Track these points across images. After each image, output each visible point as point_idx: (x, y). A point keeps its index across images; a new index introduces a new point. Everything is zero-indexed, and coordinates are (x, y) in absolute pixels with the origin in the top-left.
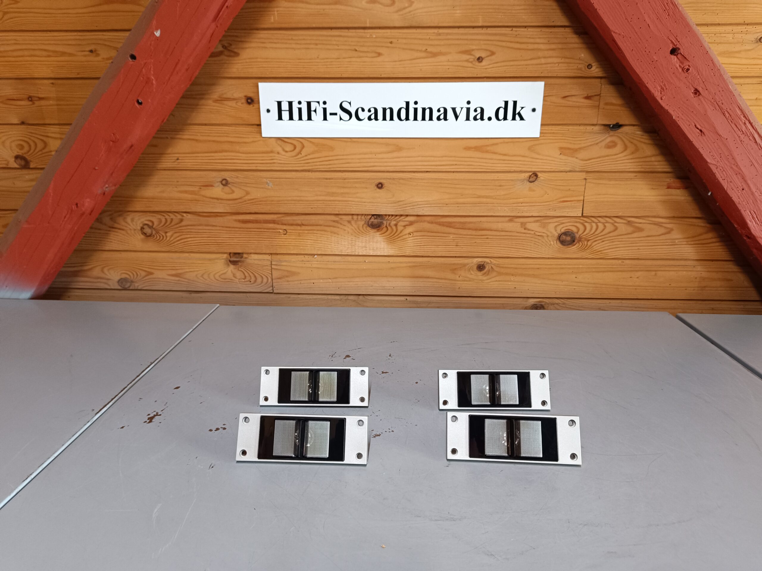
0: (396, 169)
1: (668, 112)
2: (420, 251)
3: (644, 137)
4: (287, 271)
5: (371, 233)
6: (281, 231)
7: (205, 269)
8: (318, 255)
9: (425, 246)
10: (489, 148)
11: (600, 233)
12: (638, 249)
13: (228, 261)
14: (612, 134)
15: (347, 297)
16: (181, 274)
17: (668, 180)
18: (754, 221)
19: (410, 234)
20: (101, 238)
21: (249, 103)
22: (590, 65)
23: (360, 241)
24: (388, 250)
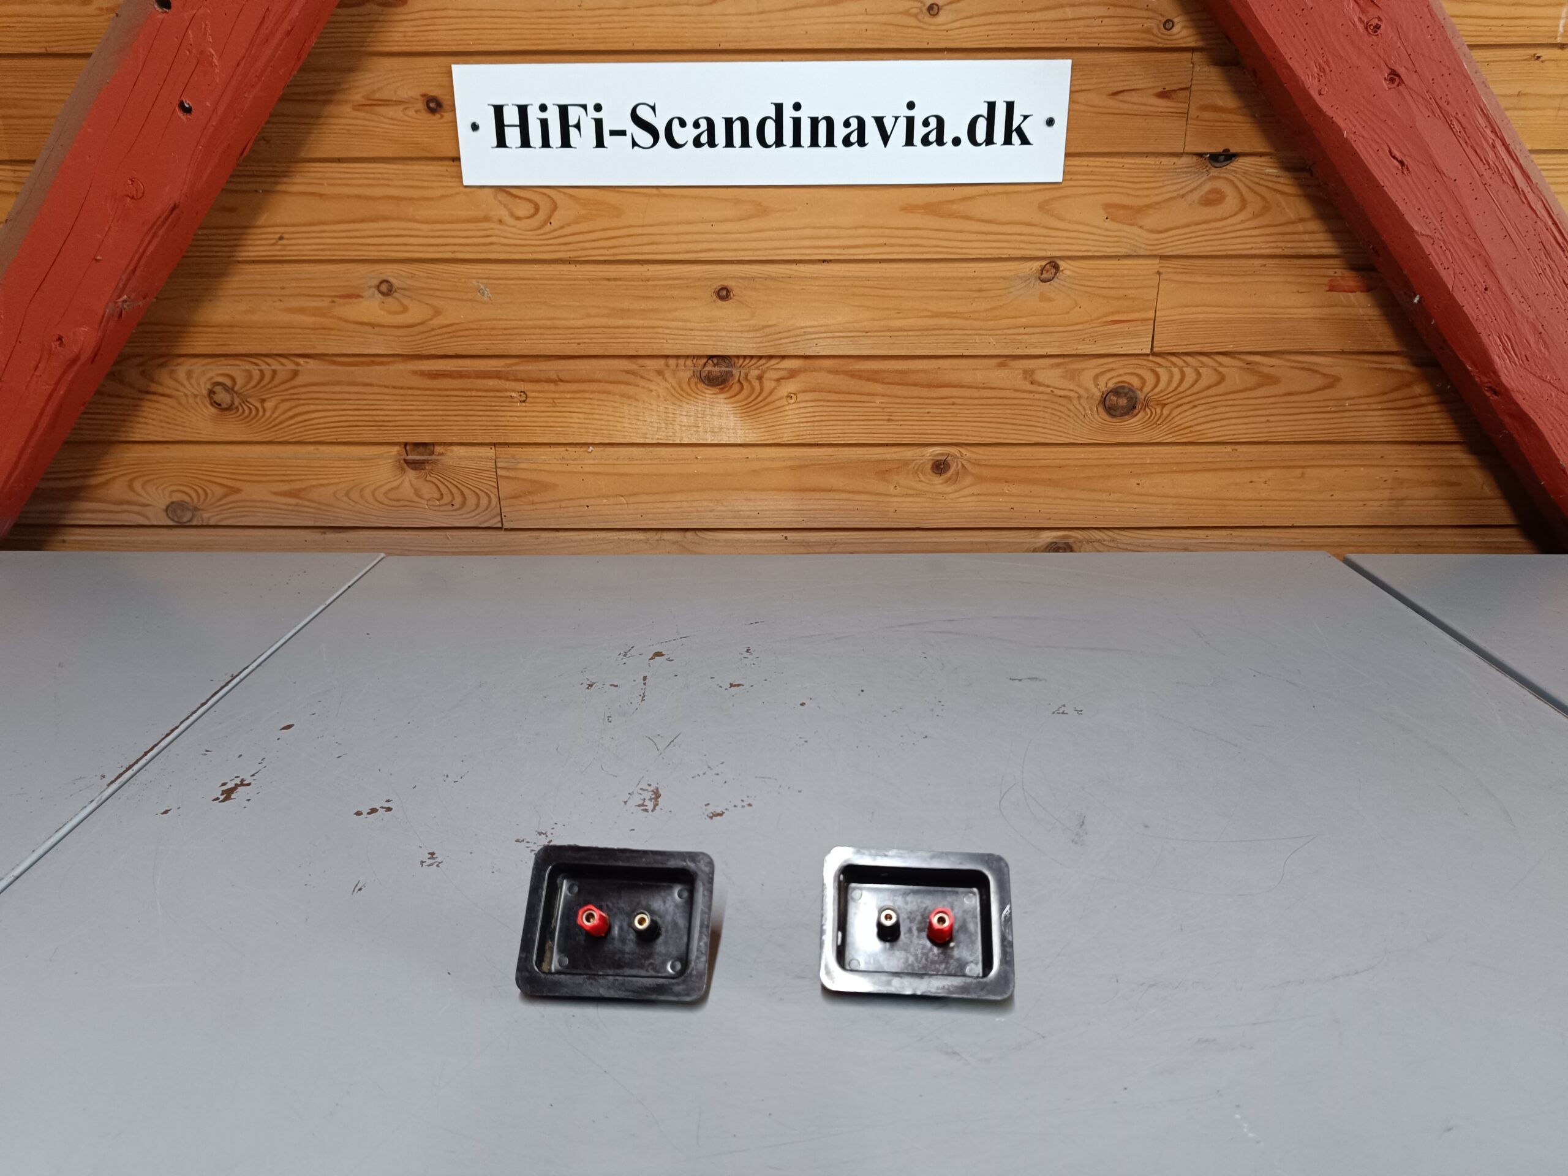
0: (758, 256)
1: (1333, 123)
2: (811, 432)
3: (1282, 180)
4: (531, 481)
5: (707, 395)
6: (513, 394)
7: (353, 480)
8: (594, 444)
9: (824, 423)
10: (954, 207)
11: (1189, 388)
12: (1268, 421)
13: (402, 462)
14: (1216, 174)
15: (659, 535)
16: (299, 490)
17: (1331, 272)
18: (1506, 357)
19: (791, 397)
20: (121, 415)
21: (432, 111)
22: (1168, 21)
23: (684, 413)
24: (745, 433)
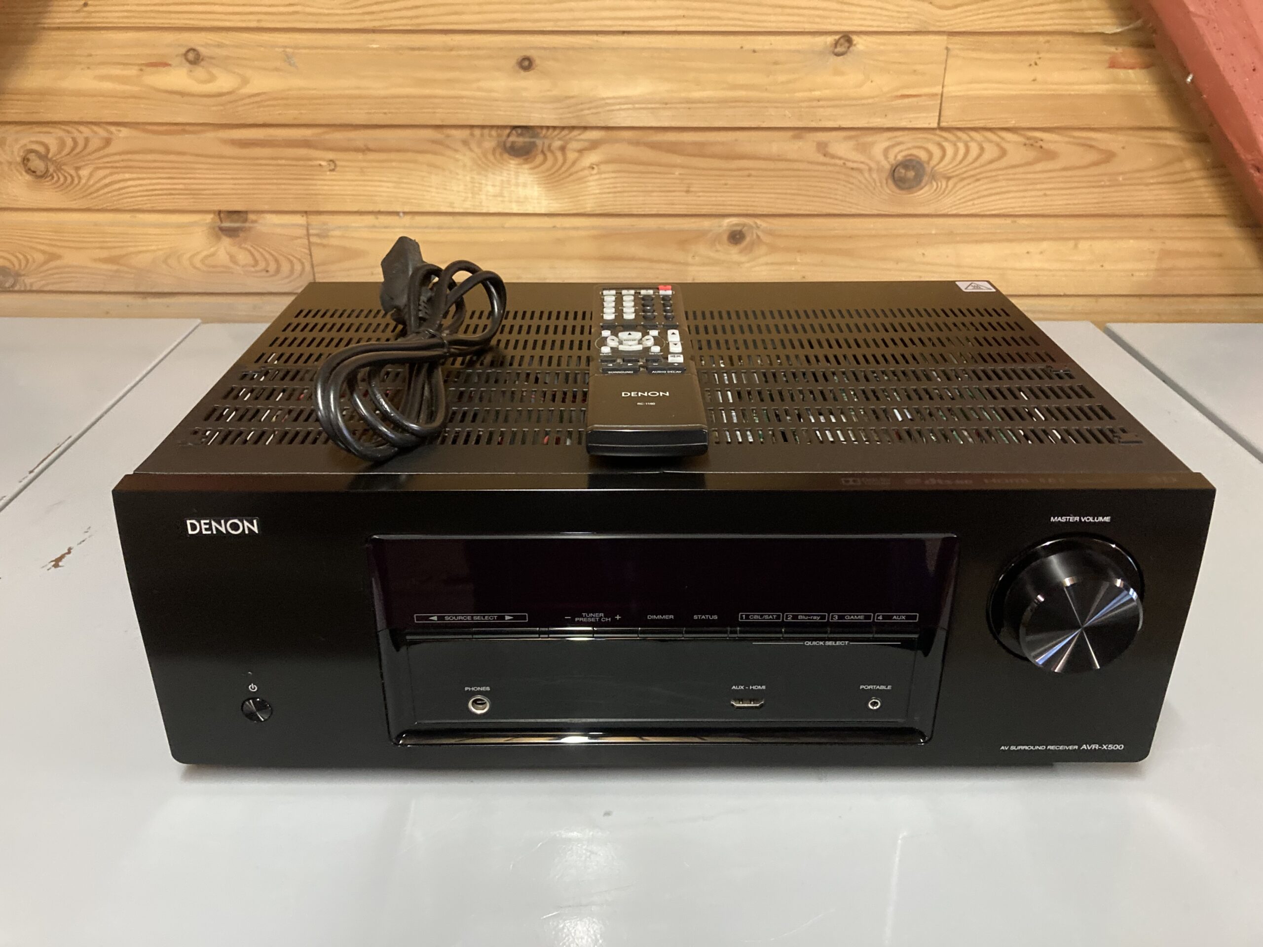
0: (560, 27)
2: (613, 203)
4: (345, 249)
5: (512, 166)
6: (323, 163)
8: (403, 213)
9: (626, 194)
12: (1045, 195)
13: (217, 229)
17: (1114, 51)
19: (593, 168)
23: (490, 183)
24: (549, 204)
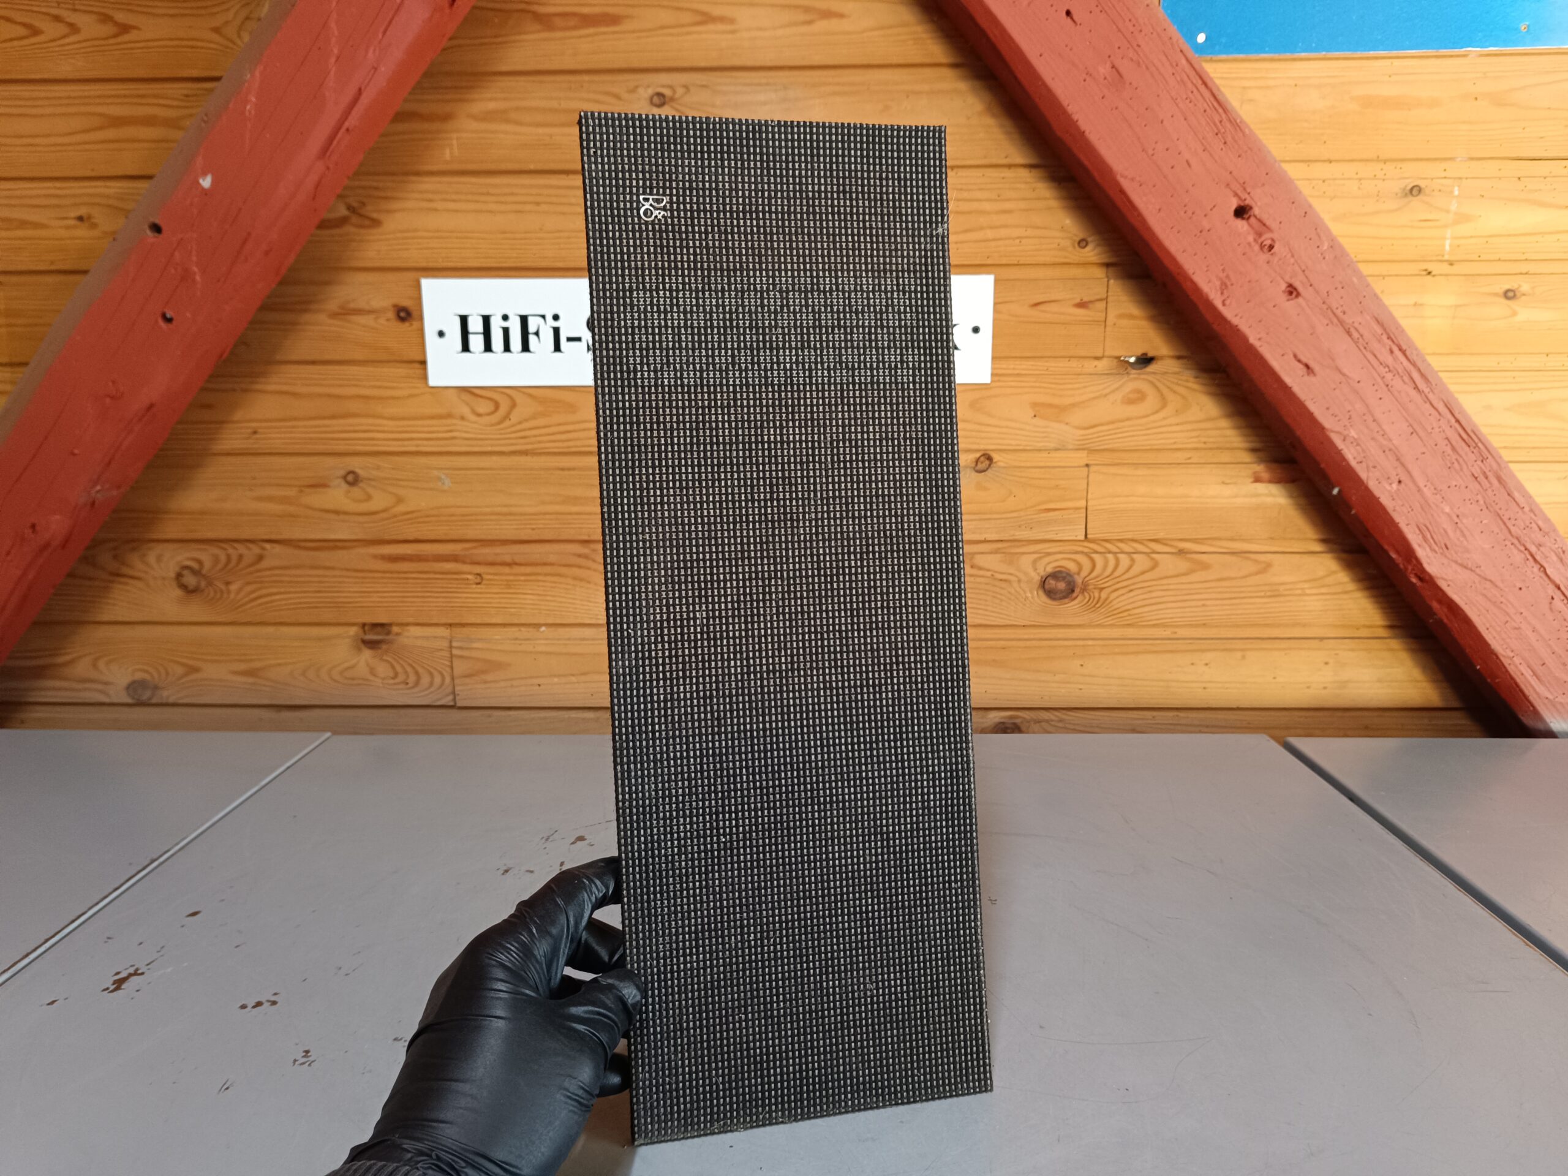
1: (1238, 330)
3: (1199, 381)
4: (485, 661)
6: (469, 577)
7: (311, 660)
8: (546, 625)
11: (1124, 573)
12: (1204, 605)
13: (360, 642)
14: (1134, 378)
16: (258, 670)
17: (1252, 465)
18: (1427, 546)
20: (92, 596)
21: (402, 320)
22: (1082, 241)
